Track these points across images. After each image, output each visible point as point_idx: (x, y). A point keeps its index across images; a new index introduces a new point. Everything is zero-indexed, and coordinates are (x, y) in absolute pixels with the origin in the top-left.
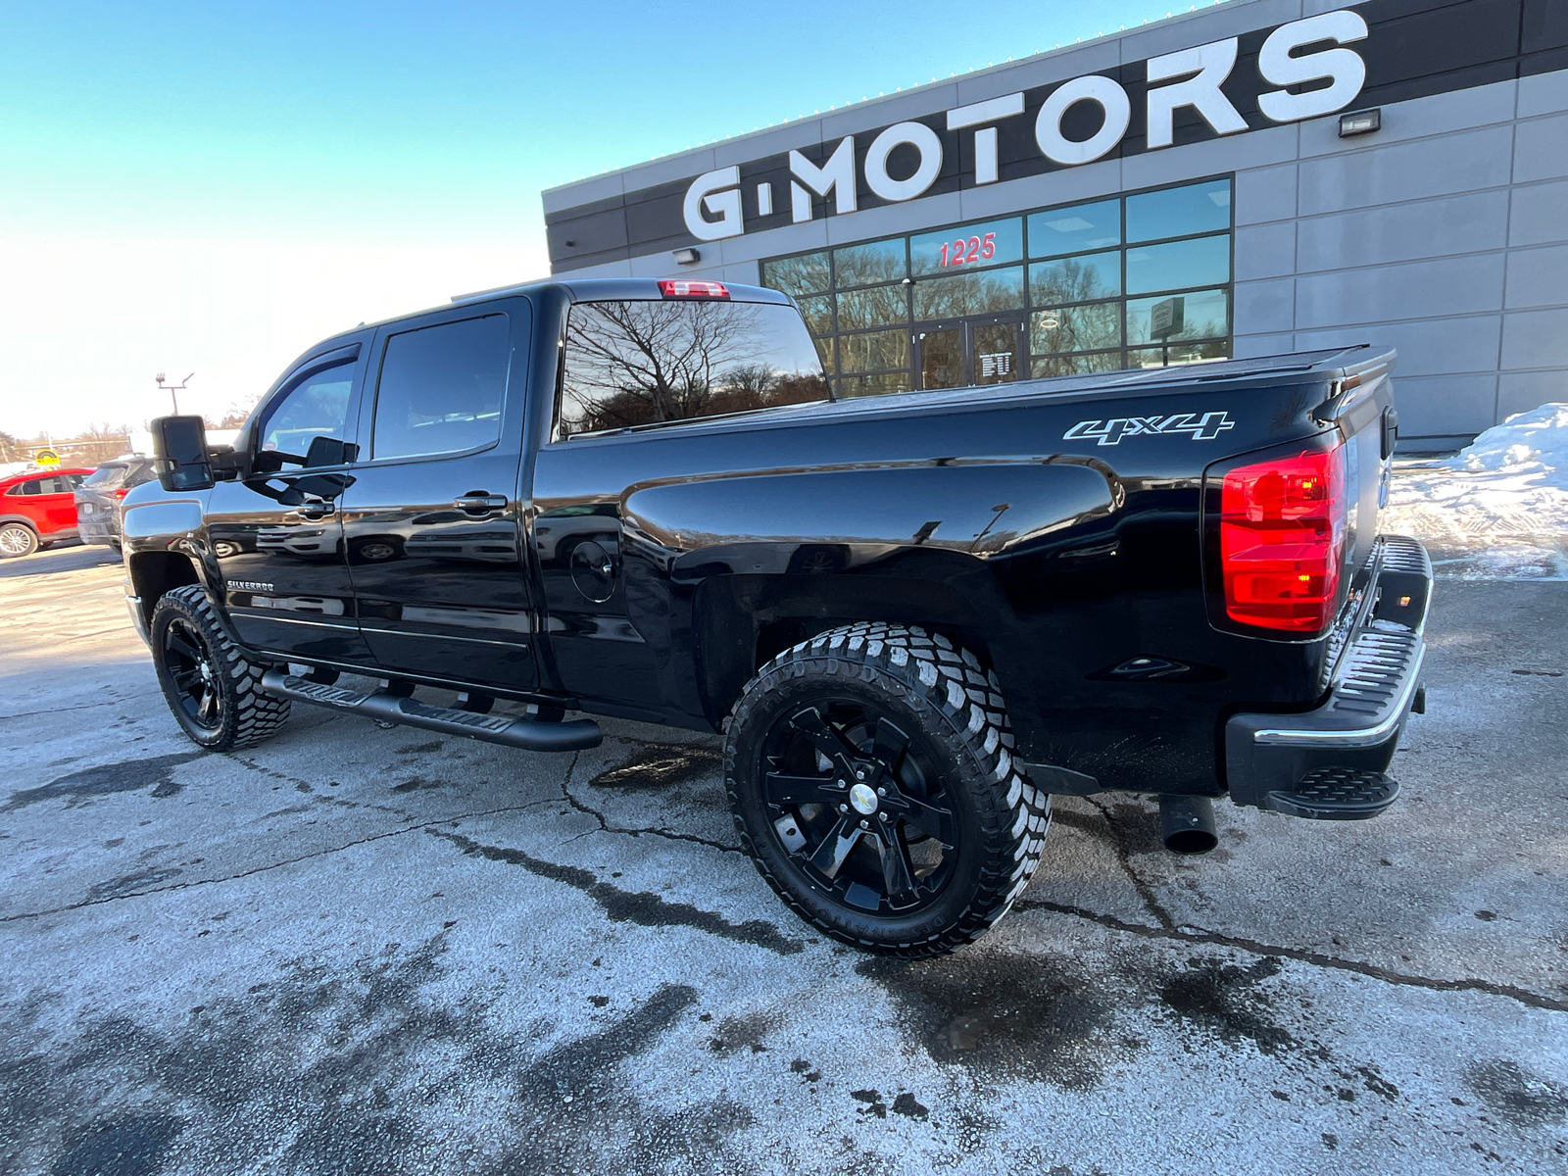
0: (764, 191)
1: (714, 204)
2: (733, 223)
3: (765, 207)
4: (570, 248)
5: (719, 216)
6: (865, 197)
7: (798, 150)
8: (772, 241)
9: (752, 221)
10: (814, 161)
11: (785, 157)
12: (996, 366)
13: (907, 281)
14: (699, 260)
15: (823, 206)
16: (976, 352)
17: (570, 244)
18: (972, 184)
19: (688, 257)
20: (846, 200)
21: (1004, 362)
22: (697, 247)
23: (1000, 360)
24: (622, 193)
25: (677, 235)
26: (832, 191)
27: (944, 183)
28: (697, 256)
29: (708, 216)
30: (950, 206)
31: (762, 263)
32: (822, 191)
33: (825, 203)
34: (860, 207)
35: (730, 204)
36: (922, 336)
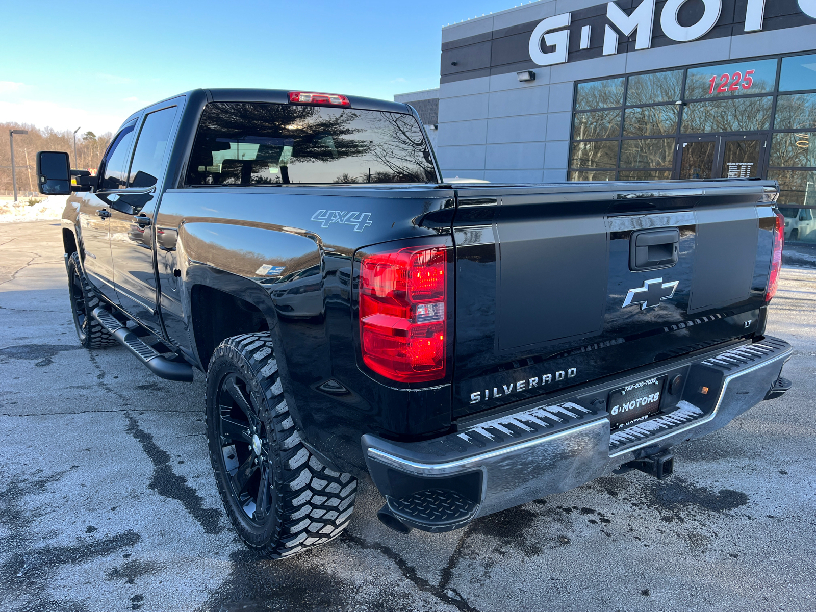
0: (586, 31)
1: (550, 40)
2: (561, 54)
3: (584, 43)
4: (453, 66)
5: (553, 49)
6: (658, 37)
7: (613, 2)
8: (586, 68)
9: (574, 53)
10: (624, 10)
11: (605, 7)
12: (739, 173)
13: (680, 102)
14: (534, 79)
15: (626, 43)
16: (725, 160)
17: (454, 64)
18: (742, 32)
19: (526, 76)
20: (643, 40)
21: (746, 169)
22: (534, 70)
23: (743, 168)
24: (492, 31)
25: (523, 61)
26: (634, 33)
27: (719, 29)
28: (533, 76)
29: (546, 49)
30: (723, 47)
31: (576, 83)
32: (627, 32)
33: (628, 41)
34: (653, 45)
35: (561, 40)
36: (685, 145)
